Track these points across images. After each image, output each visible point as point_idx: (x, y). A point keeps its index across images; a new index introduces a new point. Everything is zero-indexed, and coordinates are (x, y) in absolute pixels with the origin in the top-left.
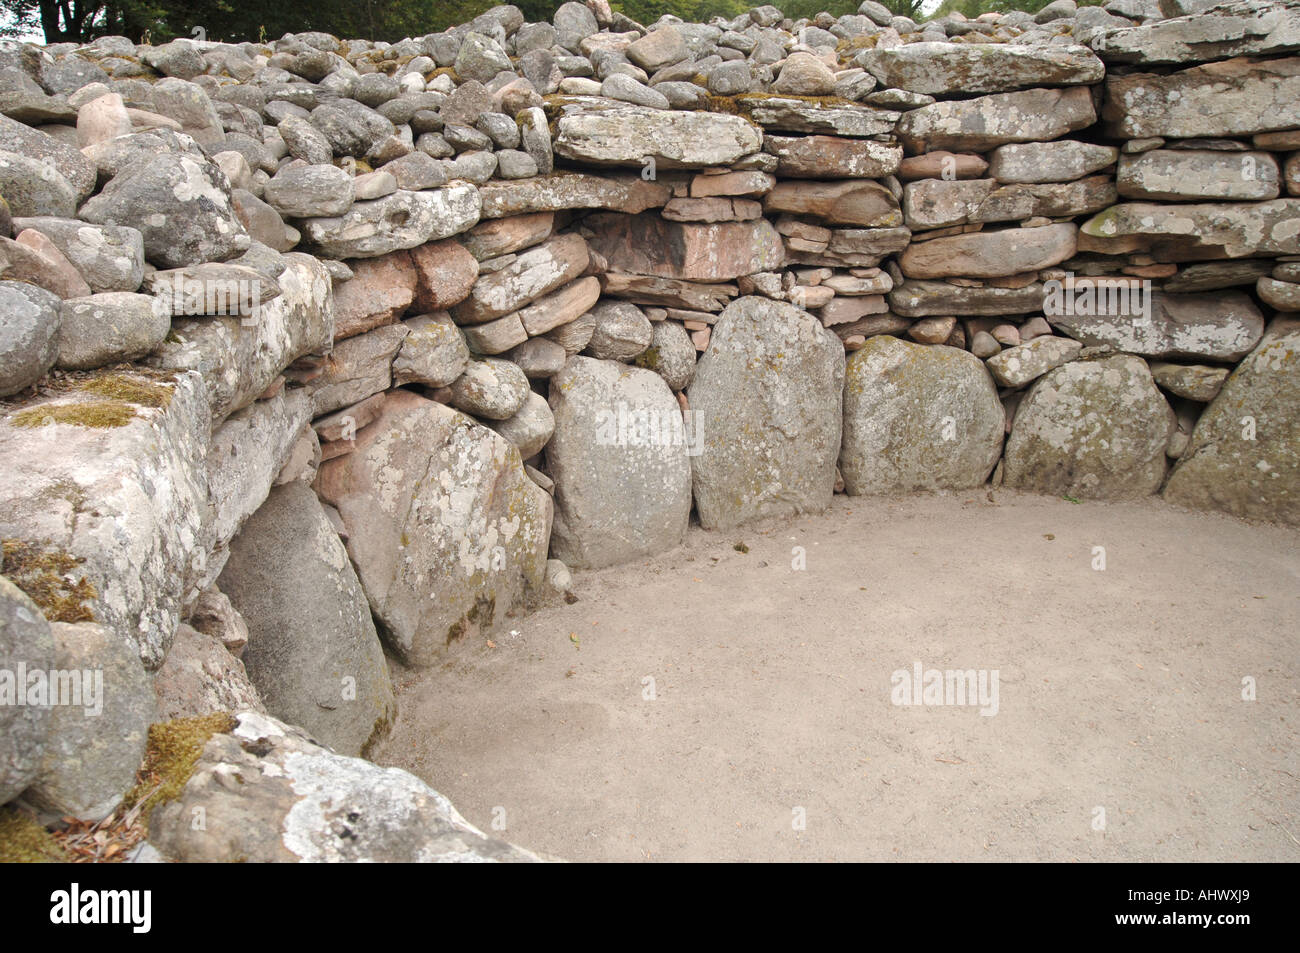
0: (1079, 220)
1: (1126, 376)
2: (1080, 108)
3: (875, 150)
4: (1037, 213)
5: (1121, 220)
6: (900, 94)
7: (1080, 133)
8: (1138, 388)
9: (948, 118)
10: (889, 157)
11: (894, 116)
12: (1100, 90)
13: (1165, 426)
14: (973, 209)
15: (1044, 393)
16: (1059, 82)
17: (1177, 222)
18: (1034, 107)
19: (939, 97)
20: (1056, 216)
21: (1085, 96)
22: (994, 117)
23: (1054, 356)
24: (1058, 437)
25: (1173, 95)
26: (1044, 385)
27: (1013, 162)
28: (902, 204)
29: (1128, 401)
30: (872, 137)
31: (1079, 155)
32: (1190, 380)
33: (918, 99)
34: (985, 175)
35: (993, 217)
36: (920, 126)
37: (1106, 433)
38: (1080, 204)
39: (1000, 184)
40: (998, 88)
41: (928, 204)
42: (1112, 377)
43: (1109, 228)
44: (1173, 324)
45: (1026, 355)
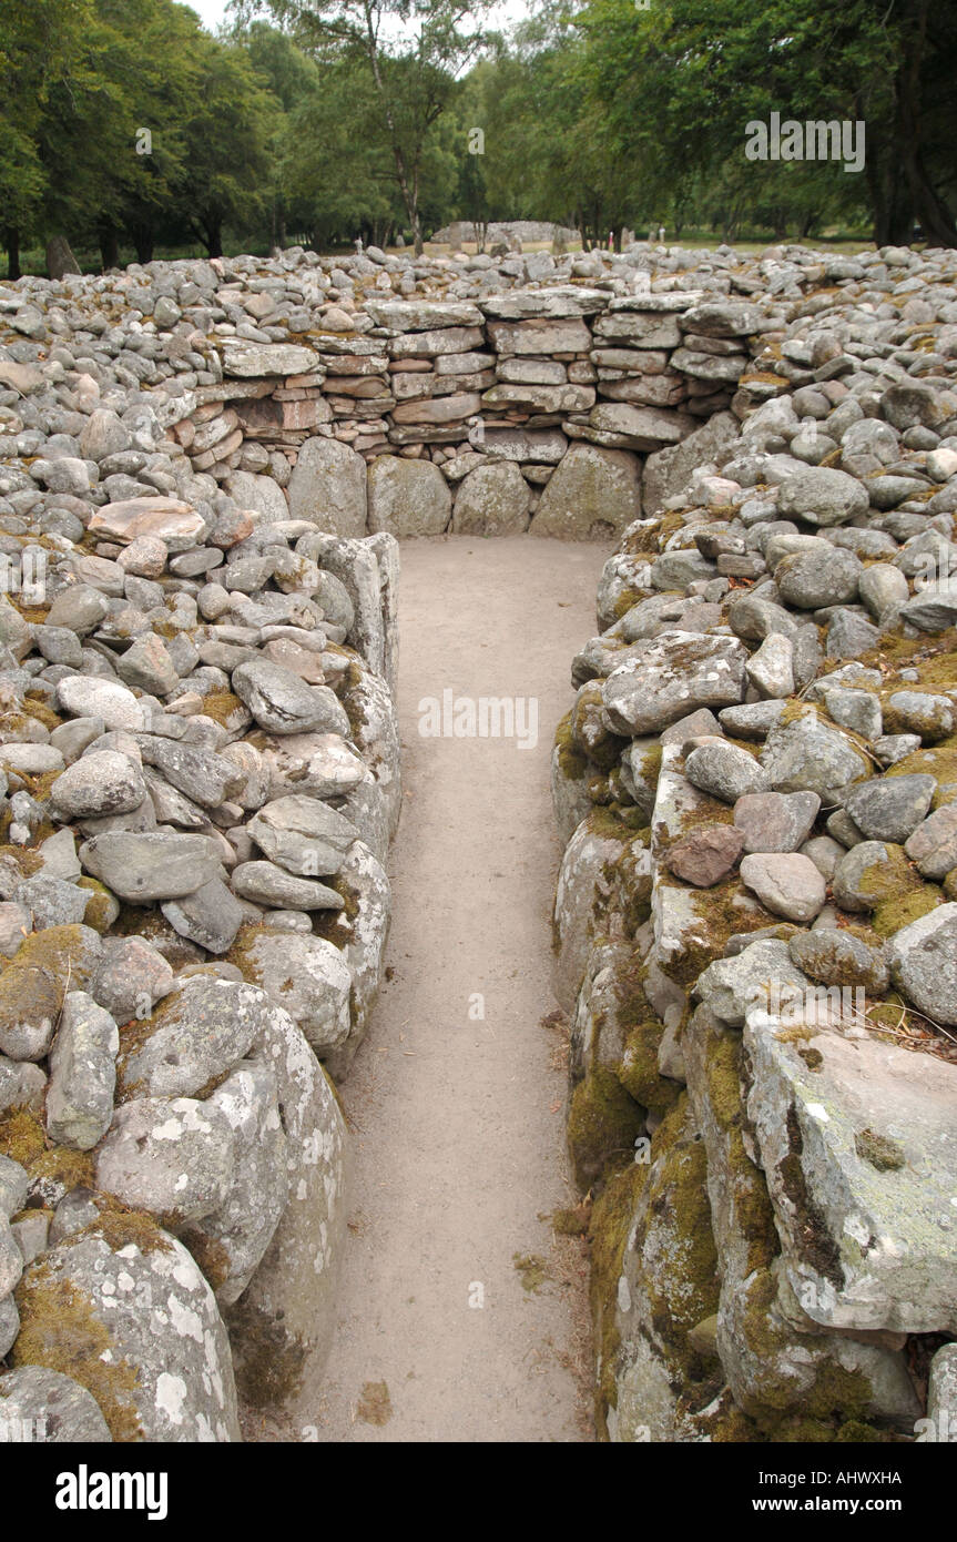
0: (482, 392)
1: (507, 472)
2: (476, 338)
3: (376, 361)
4: (459, 389)
5: (499, 393)
6: (386, 331)
7: (475, 349)
8: (513, 478)
9: (409, 343)
10: (382, 364)
11: (383, 343)
12: (484, 329)
13: (527, 497)
14: (426, 388)
15: (469, 483)
16: (463, 325)
17: (524, 395)
18: (452, 337)
19: (406, 332)
20: (470, 390)
21: (477, 332)
22: (433, 343)
23: (473, 463)
24: (477, 505)
25: (516, 334)
26: (469, 478)
27: (444, 365)
28: (391, 386)
29: (508, 484)
30: (373, 355)
31: (478, 360)
32: (537, 473)
33: (395, 333)
34: (431, 371)
35: (437, 392)
36: (397, 348)
37: (499, 502)
38: (479, 385)
39: (439, 375)
40: (434, 328)
41: (403, 386)
42: (501, 473)
43: (494, 397)
44: (530, 445)
45: (459, 463)
